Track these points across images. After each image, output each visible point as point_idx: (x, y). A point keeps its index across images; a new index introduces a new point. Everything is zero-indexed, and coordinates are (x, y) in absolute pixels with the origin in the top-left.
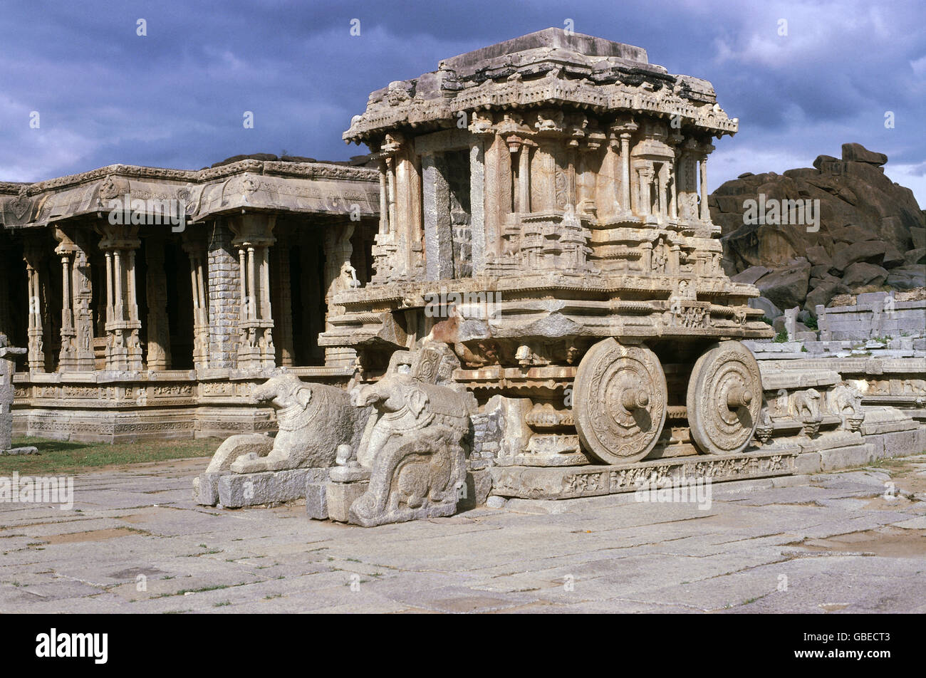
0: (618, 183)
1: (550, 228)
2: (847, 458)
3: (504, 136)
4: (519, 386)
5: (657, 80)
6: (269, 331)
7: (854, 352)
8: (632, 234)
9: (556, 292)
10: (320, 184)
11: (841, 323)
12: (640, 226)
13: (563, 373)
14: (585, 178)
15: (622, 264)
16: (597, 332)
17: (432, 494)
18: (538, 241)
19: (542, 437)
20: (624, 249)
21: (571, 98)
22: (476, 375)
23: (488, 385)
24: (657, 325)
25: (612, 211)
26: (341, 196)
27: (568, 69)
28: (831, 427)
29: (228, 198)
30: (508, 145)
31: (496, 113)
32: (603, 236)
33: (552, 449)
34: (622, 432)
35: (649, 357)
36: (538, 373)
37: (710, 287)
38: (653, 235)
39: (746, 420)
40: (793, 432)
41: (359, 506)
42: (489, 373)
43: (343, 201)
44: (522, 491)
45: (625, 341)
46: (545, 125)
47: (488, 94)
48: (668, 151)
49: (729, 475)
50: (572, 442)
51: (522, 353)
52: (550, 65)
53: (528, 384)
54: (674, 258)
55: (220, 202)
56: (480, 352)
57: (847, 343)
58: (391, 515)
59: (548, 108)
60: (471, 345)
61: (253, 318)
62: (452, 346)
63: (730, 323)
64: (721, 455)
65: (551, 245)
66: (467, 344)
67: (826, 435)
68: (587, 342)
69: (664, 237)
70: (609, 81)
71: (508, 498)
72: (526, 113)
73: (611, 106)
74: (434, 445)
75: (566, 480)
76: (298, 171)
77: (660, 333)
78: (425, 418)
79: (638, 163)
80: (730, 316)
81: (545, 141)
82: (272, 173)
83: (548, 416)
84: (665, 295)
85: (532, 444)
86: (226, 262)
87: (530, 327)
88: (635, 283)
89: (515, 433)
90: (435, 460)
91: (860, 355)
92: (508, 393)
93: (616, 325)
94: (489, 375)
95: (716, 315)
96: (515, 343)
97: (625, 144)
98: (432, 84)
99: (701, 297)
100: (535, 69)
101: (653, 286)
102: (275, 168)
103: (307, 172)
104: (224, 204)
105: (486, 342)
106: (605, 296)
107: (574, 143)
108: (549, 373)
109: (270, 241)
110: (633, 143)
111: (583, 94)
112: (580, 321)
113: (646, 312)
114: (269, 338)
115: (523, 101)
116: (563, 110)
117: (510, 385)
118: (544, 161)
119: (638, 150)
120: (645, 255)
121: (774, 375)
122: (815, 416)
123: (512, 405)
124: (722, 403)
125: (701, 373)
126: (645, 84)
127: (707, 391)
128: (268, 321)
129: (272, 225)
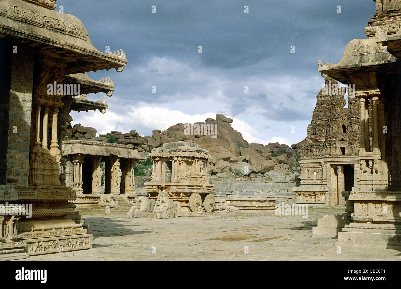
0: (195, 168)
1: (186, 175)
2: (227, 215)
3: (179, 160)
4: (180, 200)
5: (201, 152)
6: (81, 185)
7: (223, 195)
8: (197, 176)
9: (188, 186)
10: (94, 146)
11: (218, 186)
12: (198, 175)
13: (187, 198)
14: (190, 167)
15: (195, 181)
16: (193, 192)
17: (171, 215)
18: (184, 177)
19: (183, 208)
20: (196, 179)
21: (190, 156)
22: (173, 198)
23: (175, 199)
24: (201, 191)
25: (194, 172)
26: (99, 150)
27: (189, 151)
28: (224, 209)
29: (73, 150)
30: (179, 162)
31: (178, 157)
32: (192, 176)
33: (185, 209)
34: (196, 207)
35: (199, 196)
36: (184, 198)
37: (208, 185)
38: (200, 177)
39: (213, 206)
40: (218, 210)
41: (162, 216)
42: (175, 197)
43: (100, 151)
44: (182, 215)
45: (197, 193)
46: (186, 159)
47: (178, 154)
48: (202, 163)
49: (210, 215)
50: (188, 209)
51: (181, 194)
52: (187, 150)
53: (182, 199)
54: (203, 180)
55: (71, 151)
56: (174, 194)
57: (221, 193)
58: (166, 217)
59: (186, 157)
60: (172, 193)
61: (78, 181)
62: (169, 193)
63: (211, 191)
64: (209, 212)
65: (186, 178)
66: (171, 193)
67: (223, 211)
68: (191, 193)
69: (201, 177)
70: (194, 152)
71: (179, 216)
72: (183, 157)
73: (195, 156)
74: (171, 208)
75: (189, 214)
76: (89, 143)
77: (201, 192)
78: (169, 204)
79: (198, 165)
80: (210, 190)
81: (185, 161)
82: (83, 144)
83: (184, 204)
84: (202, 186)
85: (182, 209)
86: (70, 166)
87: (183, 191)
88: (198, 185)
89: (179, 207)
90: (171, 210)
91: (224, 196)
92: (178, 201)
93: (195, 191)
94: (175, 198)
95: (209, 189)
96: (180, 193)
97: (196, 162)
98: (167, 151)
99: (207, 187)
100: (185, 151)
101: (201, 185)
102: (84, 142)
103: (91, 143)
104: (72, 152)
105: (175, 193)
106: (193, 186)
107: (189, 162)
108: (185, 198)
109: (83, 162)
110: (198, 162)
111: (191, 155)
112: (191, 190)
113: (199, 189)
114: (82, 186)
115: (183, 156)
116: (189, 157)
117: (178, 200)
118: (185, 164)
119: (198, 163)
120: (199, 180)
121: (217, 200)
122: (222, 207)
123: (179, 203)
124: (209, 204)
125: (206, 199)
126: (200, 153)
127: (207, 202)
128: (81, 182)
129: (84, 158)
